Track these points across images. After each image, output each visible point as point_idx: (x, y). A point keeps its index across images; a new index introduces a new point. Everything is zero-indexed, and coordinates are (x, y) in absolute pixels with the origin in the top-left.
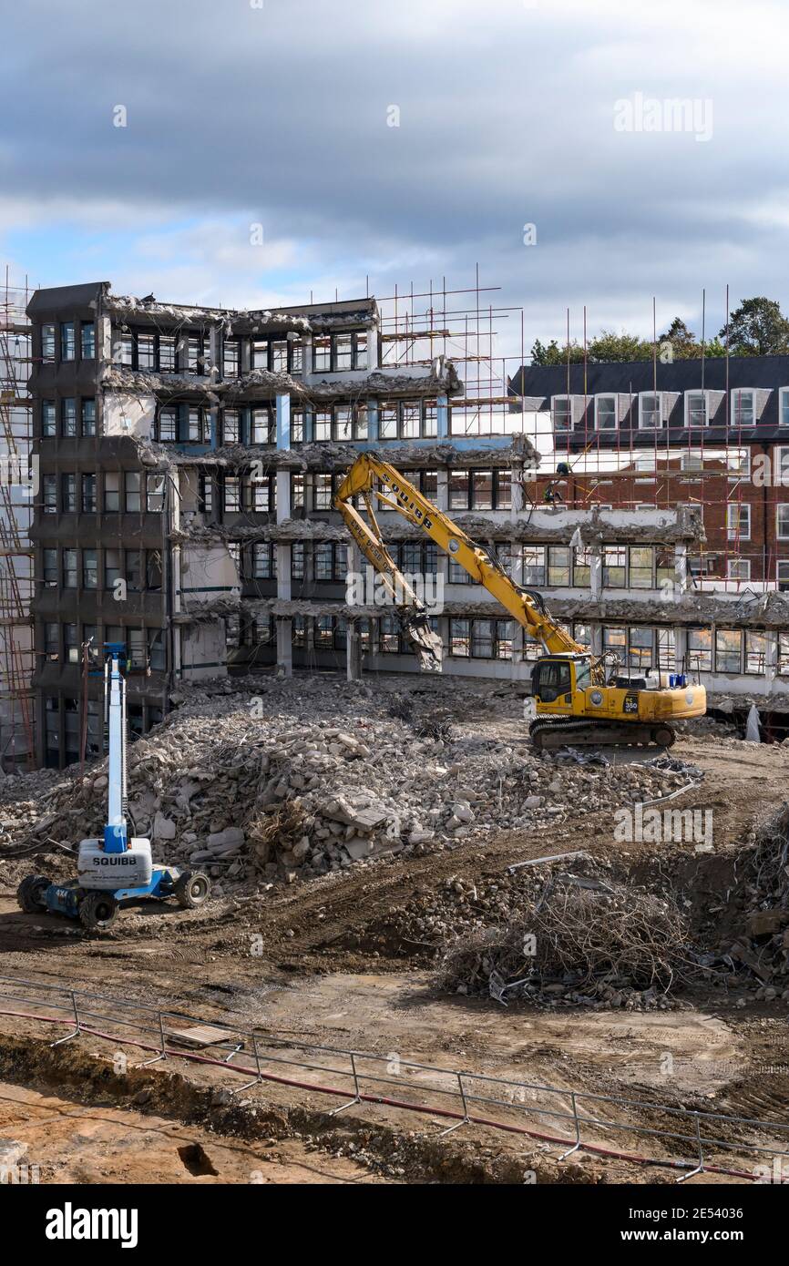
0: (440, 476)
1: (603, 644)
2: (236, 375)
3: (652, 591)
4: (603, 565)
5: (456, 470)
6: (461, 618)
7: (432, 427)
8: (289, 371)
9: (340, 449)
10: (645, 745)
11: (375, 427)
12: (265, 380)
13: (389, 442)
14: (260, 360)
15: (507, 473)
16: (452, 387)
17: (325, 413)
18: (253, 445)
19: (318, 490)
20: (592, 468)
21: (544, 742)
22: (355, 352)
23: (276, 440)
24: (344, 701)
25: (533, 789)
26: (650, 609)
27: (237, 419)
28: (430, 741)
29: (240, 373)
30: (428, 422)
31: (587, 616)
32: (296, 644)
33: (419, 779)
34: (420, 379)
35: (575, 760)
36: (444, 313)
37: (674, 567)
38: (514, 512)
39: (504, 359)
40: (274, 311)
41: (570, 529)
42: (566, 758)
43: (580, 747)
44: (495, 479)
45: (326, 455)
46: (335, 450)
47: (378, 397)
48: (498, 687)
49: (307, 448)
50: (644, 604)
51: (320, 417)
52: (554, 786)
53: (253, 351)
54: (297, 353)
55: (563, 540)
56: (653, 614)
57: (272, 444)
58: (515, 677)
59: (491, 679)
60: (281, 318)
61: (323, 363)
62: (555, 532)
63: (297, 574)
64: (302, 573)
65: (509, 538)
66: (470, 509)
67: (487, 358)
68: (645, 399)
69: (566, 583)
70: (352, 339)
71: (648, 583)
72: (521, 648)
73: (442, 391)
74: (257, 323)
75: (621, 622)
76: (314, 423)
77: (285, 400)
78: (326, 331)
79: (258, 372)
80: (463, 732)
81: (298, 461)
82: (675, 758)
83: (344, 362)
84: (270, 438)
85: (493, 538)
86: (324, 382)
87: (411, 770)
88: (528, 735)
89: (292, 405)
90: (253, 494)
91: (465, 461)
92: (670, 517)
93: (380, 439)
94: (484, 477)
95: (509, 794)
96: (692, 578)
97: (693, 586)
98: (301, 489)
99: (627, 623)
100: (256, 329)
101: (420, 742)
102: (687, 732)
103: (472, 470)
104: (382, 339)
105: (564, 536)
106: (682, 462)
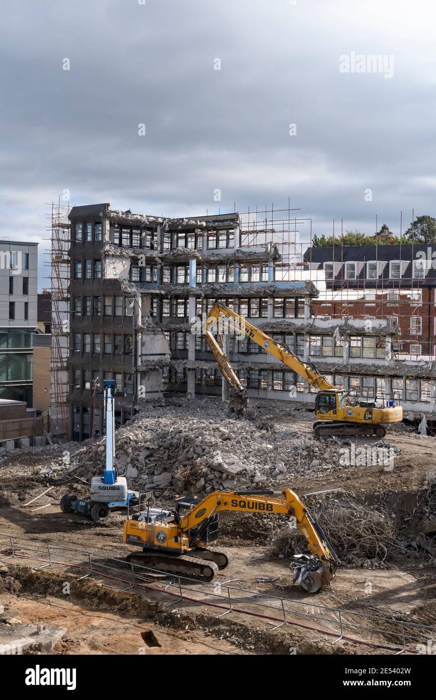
0: (269, 301)
1: (349, 385)
2: (169, 250)
3: (373, 360)
4: (350, 346)
5: (277, 298)
6: (279, 371)
7: (266, 277)
8: (195, 248)
9: (220, 286)
10: (371, 436)
11: (237, 276)
12: (184, 252)
13: (245, 284)
14: (182, 243)
15: (302, 300)
16: (276, 257)
17: (212, 269)
18: (177, 284)
19: (209, 307)
20: (345, 298)
21: (321, 434)
22: (228, 239)
23: (188, 282)
24: (220, 411)
25: (316, 457)
26: (373, 368)
27: (169, 271)
28: (264, 432)
29: (171, 249)
30: (264, 274)
31: (342, 371)
32: (197, 382)
33: (259, 451)
34: (260, 253)
35: (336, 443)
36: (272, 221)
37: (385, 348)
38: (305, 319)
39: (301, 244)
40: (189, 219)
41: (333, 328)
42: (332, 442)
43: (338, 436)
44: (297, 303)
45: (214, 290)
46: (218, 287)
47: (239, 261)
48: (296, 405)
49: (204, 286)
50: (370, 366)
51: (210, 271)
52: (326, 456)
53: (178, 238)
54: (200, 239)
55: (330, 333)
56: (374, 371)
57: (186, 284)
58: (305, 401)
59: (293, 401)
60: (193, 222)
61: (212, 245)
62: (326, 329)
63: (198, 348)
64: (200, 348)
65: (303, 332)
66: (284, 317)
67: (293, 243)
68: (370, 265)
69: (331, 354)
70: (227, 233)
71: (372, 355)
72: (308, 387)
73: (271, 259)
74: (181, 224)
75: (358, 374)
76: (207, 274)
77: (193, 263)
78: (214, 229)
79: (181, 248)
80: (281, 428)
81: (200, 292)
82: (386, 443)
83: (222, 244)
84: (185, 281)
85: (295, 332)
86: (213, 254)
87: (255, 446)
88: (313, 430)
89: (197, 265)
90: (177, 308)
91: (282, 293)
92: (384, 323)
93: (239, 282)
94: (291, 301)
95: (303, 459)
96: (394, 353)
97: (394, 357)
98: (200, 306)
99: (361, 375)
100: (180, 227)
101: (259, 432)
102: (390, 429)
103: (285, 298)
104: (241, 233)
105: (330, 331)
106: (388, 296)
